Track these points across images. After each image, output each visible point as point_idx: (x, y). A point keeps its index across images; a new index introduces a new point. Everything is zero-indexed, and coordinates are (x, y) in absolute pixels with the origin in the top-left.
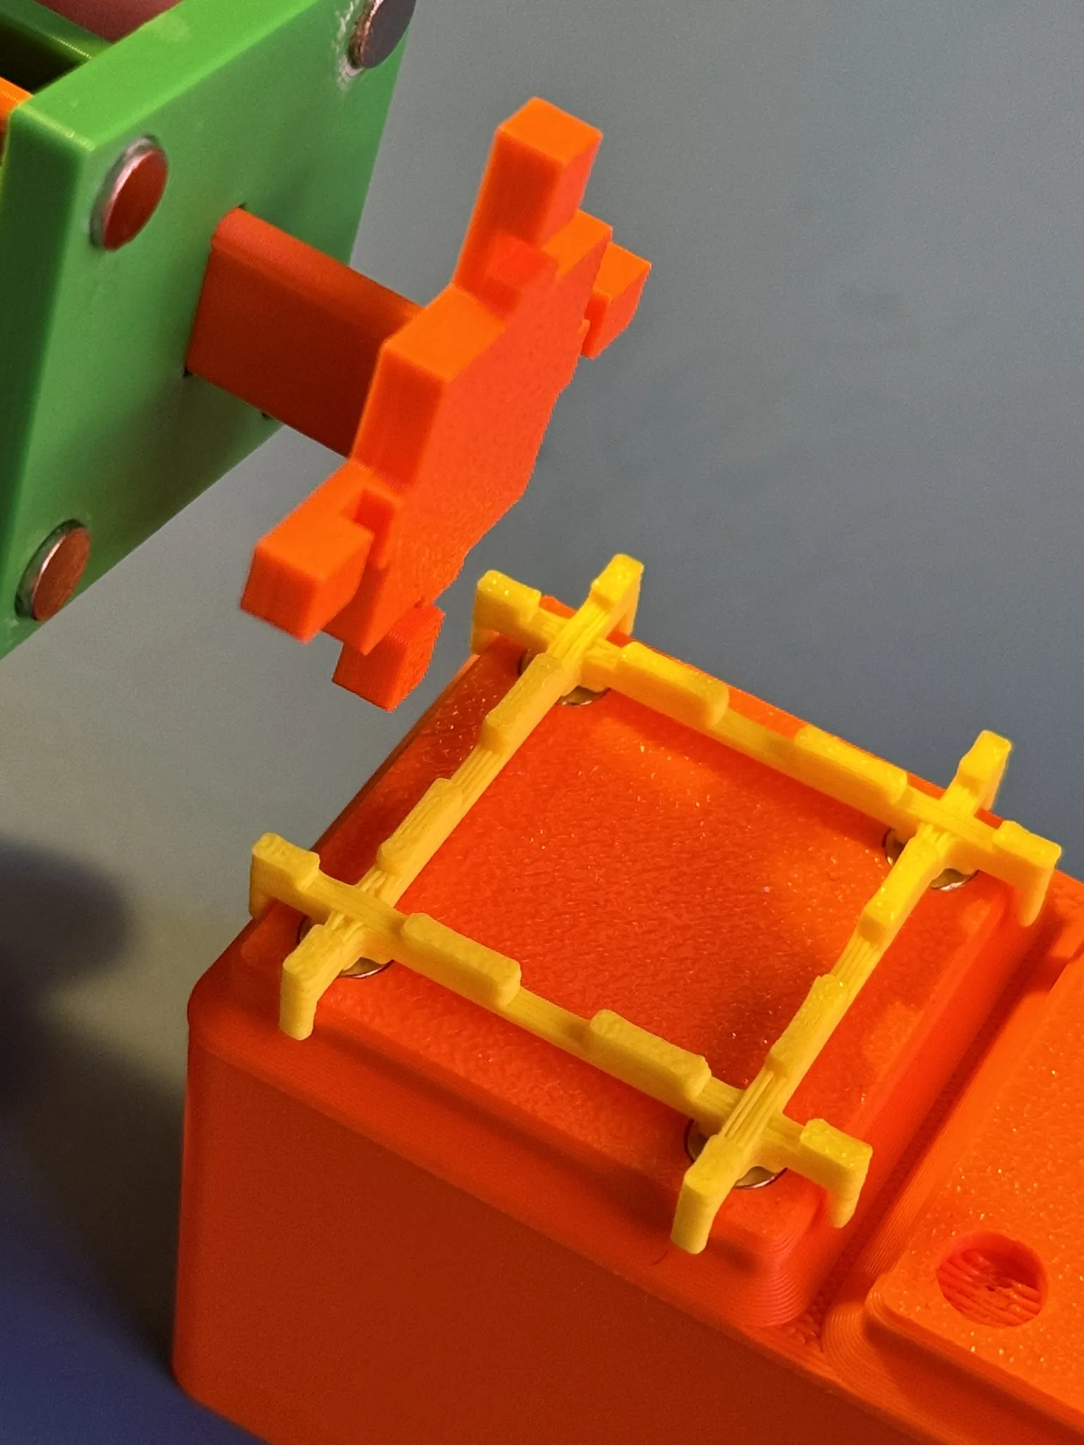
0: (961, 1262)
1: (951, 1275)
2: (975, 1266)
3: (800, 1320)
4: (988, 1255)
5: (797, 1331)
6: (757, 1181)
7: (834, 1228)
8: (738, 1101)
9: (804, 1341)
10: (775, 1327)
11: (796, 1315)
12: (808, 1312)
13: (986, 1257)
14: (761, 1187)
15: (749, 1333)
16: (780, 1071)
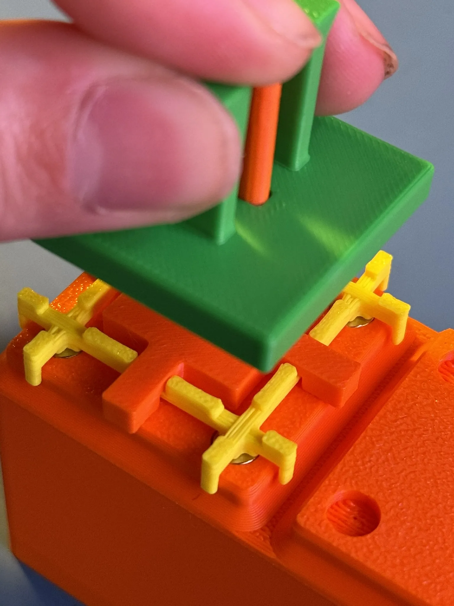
0: (341, 504)
1: (336, 511)
2: (349, 506)
3: (262, 529)
4: (356, 502)
5: (260, 534)
6: (244, 461)
7: (282, 485)
8: (235, 421)
9: (263, 539)
10: (250, 532)
11: (260, 527)
12: (267, 525)
13: (354, 503)
14: (246, 464)
15: (236, 534)
16: (258, 408)
